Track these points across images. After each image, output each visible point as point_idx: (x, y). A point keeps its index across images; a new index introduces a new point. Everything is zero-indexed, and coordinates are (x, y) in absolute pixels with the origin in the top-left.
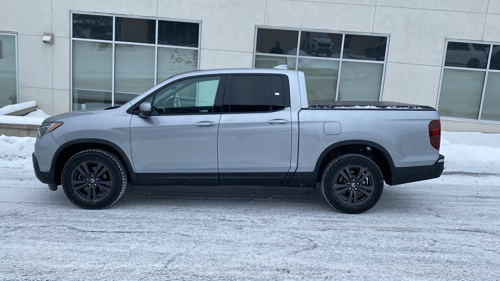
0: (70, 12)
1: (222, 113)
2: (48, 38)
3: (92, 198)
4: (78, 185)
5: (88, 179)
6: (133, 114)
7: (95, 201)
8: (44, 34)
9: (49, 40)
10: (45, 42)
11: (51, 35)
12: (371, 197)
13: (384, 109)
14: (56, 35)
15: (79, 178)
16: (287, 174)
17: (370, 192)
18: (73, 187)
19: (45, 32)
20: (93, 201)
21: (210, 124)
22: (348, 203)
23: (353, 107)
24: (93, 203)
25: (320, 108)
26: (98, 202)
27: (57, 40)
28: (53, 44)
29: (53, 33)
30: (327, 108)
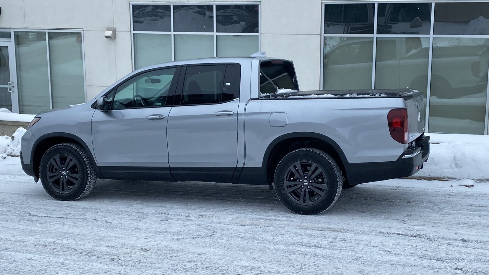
0: (130, 3)
1: (174, 105)
2: (109, 33)
3: (63, 189)
4: (53, 177)
5: (60, 171)
6: (96, 109)
7: (66, 193)
8: (107, 28)
9: (110, 35)
10: (107, 37)
11: (113, 29)
12: (324, 196)
13: (342, 97)
14: (117, 29)
15: (54, 171)
16: (236, 169)
17: (323, 191)
18: (48, 178)
19: (107, 27)
20: (65, 193)
21: (159, 117)
22: (299, 202)
23: (309, 96)
24: (64, 195)
25: (274, 98)
26: (69, 193)
27: (118, 34)
28: (116, 38)
29: (115, 27)
30: (281, 98)
